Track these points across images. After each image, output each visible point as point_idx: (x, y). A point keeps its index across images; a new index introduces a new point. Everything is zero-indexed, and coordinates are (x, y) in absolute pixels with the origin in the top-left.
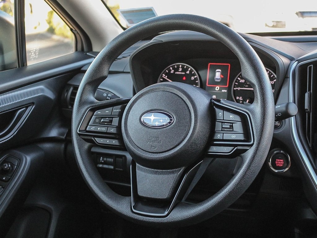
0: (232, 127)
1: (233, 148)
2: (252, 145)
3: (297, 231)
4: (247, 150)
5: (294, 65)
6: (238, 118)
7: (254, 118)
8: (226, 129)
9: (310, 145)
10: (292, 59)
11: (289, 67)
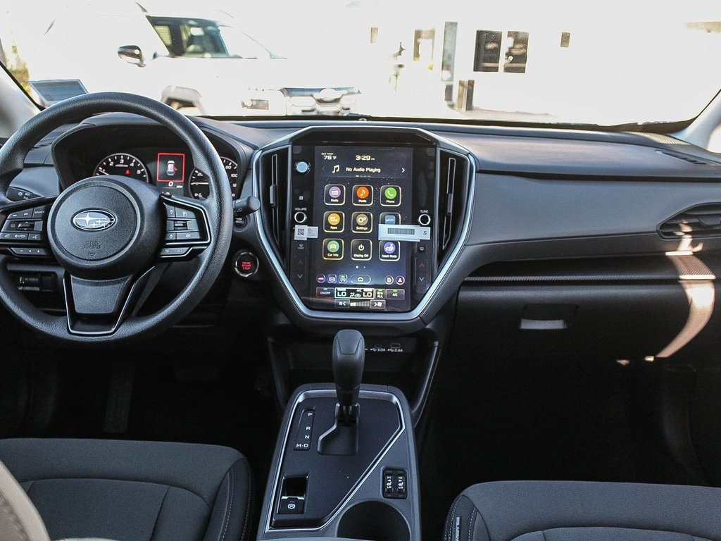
0: (185, 225)
1: (188, 248)
2: (209, 244)
3: (270, 339)
4: (204, 249)
5: (258, 154)
6: (192, 215)
7: (210, 214)
8: (179, 228)
9: (278, 243)
10: (255, 148)
11: (251, 157)
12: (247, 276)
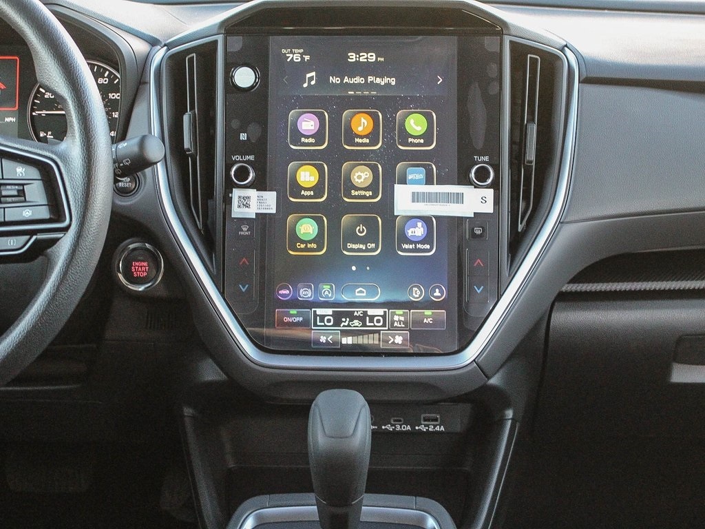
0: (22, 193)
1: (27, 237)
2: (66, 229)
3: (188, 411)
4: (57, 240)
5: (159, 55)
6: (34, 173)
7: (68, 171)
8: (9, 199)
9: (200, 226)
10: (153, 42)
11: (146, 59)
12: (141, 288)
